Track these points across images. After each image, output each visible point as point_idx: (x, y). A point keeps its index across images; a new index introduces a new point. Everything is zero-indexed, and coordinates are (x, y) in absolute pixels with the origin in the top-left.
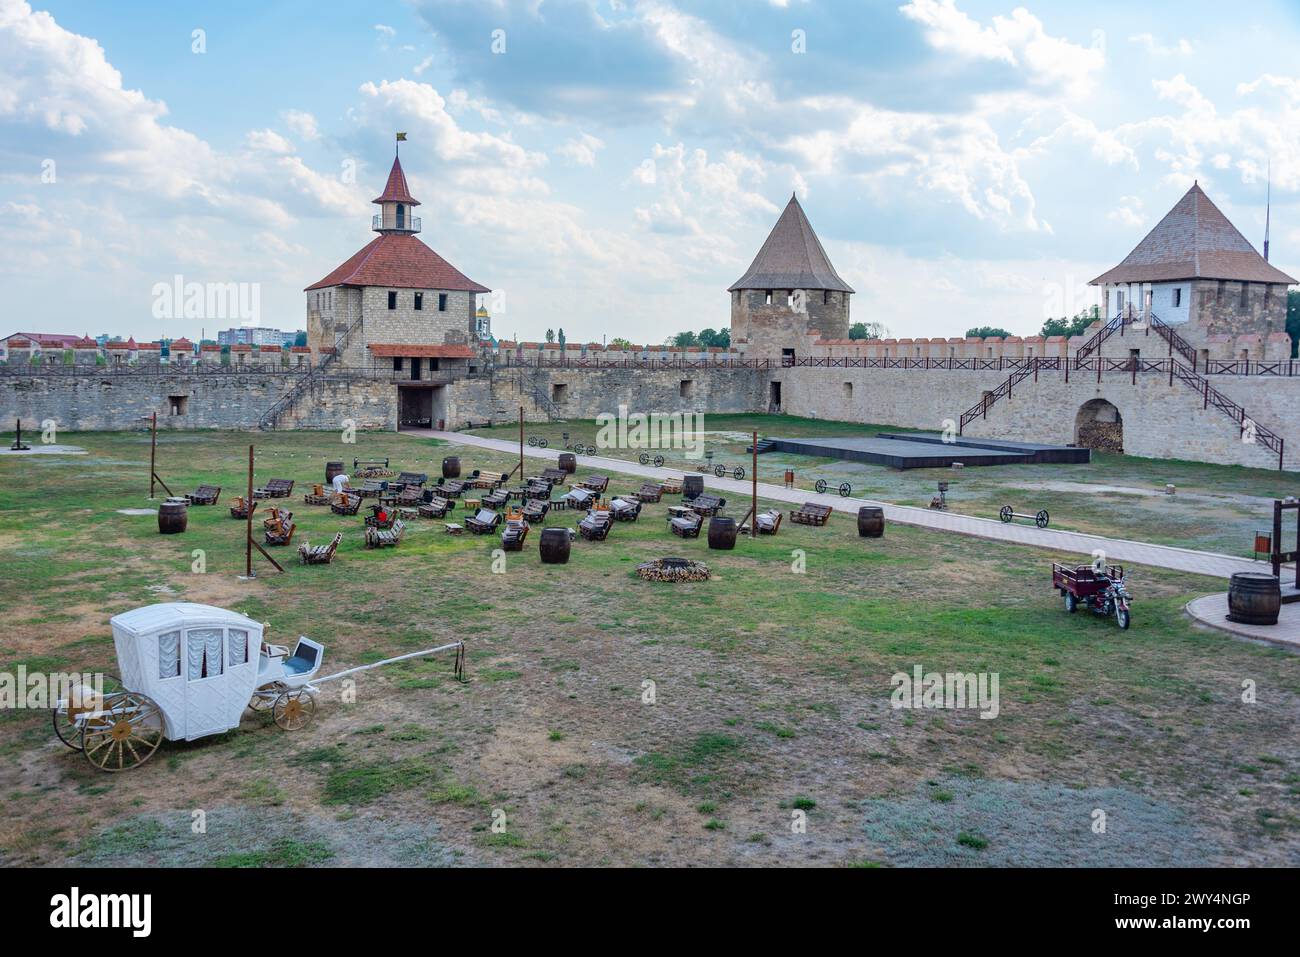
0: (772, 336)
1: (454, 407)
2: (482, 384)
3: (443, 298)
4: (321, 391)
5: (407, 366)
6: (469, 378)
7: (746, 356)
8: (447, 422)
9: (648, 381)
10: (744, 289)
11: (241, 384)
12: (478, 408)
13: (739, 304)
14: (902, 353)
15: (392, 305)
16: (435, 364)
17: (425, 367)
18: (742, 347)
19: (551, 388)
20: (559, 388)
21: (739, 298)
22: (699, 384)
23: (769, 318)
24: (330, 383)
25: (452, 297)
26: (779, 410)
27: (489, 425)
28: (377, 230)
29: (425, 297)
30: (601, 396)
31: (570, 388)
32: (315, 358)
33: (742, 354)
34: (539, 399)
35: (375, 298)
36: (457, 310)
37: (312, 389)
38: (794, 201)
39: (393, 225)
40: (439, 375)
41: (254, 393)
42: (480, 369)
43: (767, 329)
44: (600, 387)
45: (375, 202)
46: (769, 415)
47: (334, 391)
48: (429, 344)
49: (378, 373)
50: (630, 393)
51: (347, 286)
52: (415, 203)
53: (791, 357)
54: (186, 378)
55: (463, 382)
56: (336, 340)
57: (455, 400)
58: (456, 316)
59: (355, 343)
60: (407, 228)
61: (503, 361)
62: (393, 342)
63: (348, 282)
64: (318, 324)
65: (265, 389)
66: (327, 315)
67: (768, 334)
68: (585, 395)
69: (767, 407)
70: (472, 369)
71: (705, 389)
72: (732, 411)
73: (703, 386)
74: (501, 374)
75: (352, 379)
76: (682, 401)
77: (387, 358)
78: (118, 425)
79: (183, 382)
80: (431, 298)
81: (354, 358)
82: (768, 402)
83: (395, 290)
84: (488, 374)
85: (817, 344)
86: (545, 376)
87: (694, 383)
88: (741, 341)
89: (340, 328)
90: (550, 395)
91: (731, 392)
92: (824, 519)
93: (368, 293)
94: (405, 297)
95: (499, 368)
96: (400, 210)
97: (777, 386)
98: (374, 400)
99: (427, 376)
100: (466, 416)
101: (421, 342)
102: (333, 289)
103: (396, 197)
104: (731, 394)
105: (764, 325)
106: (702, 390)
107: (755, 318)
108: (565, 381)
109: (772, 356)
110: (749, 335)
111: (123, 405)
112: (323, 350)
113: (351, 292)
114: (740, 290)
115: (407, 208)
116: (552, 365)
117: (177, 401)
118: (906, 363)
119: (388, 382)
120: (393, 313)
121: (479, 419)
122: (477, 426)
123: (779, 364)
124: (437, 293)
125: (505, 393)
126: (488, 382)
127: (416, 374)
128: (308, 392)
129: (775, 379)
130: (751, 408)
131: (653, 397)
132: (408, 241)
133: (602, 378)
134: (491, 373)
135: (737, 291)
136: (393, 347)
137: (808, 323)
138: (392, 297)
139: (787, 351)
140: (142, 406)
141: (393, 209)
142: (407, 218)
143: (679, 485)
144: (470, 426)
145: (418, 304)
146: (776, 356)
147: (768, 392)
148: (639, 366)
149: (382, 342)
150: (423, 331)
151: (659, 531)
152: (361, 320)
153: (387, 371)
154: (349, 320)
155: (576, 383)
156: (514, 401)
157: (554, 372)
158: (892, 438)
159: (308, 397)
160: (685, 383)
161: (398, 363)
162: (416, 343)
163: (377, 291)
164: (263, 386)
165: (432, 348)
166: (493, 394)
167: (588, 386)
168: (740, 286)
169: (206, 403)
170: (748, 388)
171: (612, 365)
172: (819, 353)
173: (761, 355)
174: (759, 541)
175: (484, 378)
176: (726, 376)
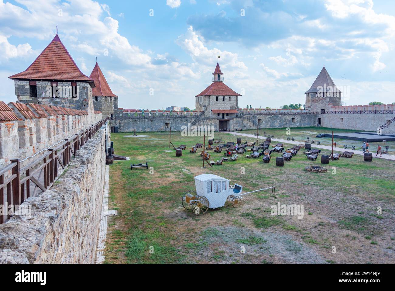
0: (318, 105)
1: (233, 125)
2: (240, 119)
3: (230, 98)
4: (200, 122)
5: (221, 115)
6: (236, 118)
7: (310, 111)
8: (231, 129)
9: (283, 118)
10: (310, 93)
11: (181, 120)
12: (239, 126)
13: (308, 97)
14: (359, 109)
15: (217, 100)
16: (228, 114)
17: (225, 115)
18: (309, 109)
19: (257, 120)
20: (259, 120)
21: (308, 95)
22: (297, 119)
23: (317, 100)
24: (202, 120)
25: (232, 97)
26: (320, 126)
27: (242, 130)
28: (213, 81)
29: (225, 97)
30: (270, 122)
31: (262, 120)
32: (199, 114)
33: (309, 110)
34: (254, 123)
35: (213, 98)
36: (233, 101)
37: (198, 121)
38: (324, 68)
39: (217, 80)
40: (229, 117)
41: (185, 122)
42: (239, 116)
43: (316, 103)
44: (270, 120)
45: (213, 74)
46: (317, 127)
47: (203, 122)
48: (226, 109)
49: (214, 117)
50: (278, 121)
51: (206, 95)
52: (222, 74)
53: (324, 111)
54: (169, 119)
55: (235, 119)
56: (203, 109)
57: (233, 124)
58: (232, 103)
59: (208, 110)
60: (220, 80)
61: (245, 114)
62: (217, 109)
63: (206, 94)
64: (199, 105)
65: (187, 121)
66: (201, 103)
67: (316, 105)
68: (266, 122)
69: (317, 125)
70: (237, 116)
71: (299, 120)
72: (306, 126)
73: (298, 119)
74: (244, 117)
75: (208, 119)
76: (293, 123)
77: (216, 113)
78: (154, 130)
79: (168, 120)
80: (227, 98)
81: (208, 114)
82: (317, 124)
83: (218, 96)
84: (241, 117)
85: (331, 107)
86: (256, 117)
87: (296, 119)
88: (309, 107)
89: (204, 106)
90: (257, 122)
91: (306, 121)
92: (351, 156)
93: (211, 97)
94: (220, 98)
95: (244, 115)
96: (219, 76)
97: (319, 119)
98: (213, 124)
99: (226, 118)
100: (236, 128)
101: (224, 109)
102: (203, 96)
103: (218, 72)
104: (306, 122)
105: (315, 102)
106: (298, 120)
107: (313, 101)
108: (261, 119)
109: (318, 111)
110: (311, 105)
111: (155, 125)
112: (200, 112)
113: (207, 97)
114: (308, 93)
115: (220, 75)
116: (258, 114)
117: (167, 124)
118: (361, 112)
119: (216, 119)
120: (217, 102)
121: (239, 128)
122: (238, 130)
123: (320, 113)
124: (228, 96)
125: (246, 122)
126: (241, 119)
127: (223, 117)
128: (197, 122)
129: (319, 117)
130: (312, 125)
131: (284, 122)
132: (221, 84)
133: (271, 117)
134: (242, 117)
135: (307, 93)
136: (217, 110)
137: (329, 102)
138: (217, 98)
139: (322, 110)
140: (159, 126)
141: (217, 76)
142: (220, 78)
143: (303, 146)
144: (237, 130)
145: (224, 100)
146: (319, 111)
147: (317, 121)
148: (281, 114)
149: (215, 109)
150: (224, 106)
151: (304, 158)
152: (209, 104)
153: (216, 116)
154: (207, 104)
155: (264, 119)
156: (248, 124)
157: (258, 116)
158: (360, 133)
159: (197, 123)
160: (293, 119)
161: (219, 114)
162: (223, 109)
163: (214, 96)
164: (187, 120)
165: (227, 110)
166: (242, 122)
167: (267, 120)
168: (309, 92)
169: (174, 125)
170: (311, 120)
171: (273, 114)
172: (333, 110)
173: (315, 111)
174: (334, 162)
175: (240, 118)
176: (305, 116)
